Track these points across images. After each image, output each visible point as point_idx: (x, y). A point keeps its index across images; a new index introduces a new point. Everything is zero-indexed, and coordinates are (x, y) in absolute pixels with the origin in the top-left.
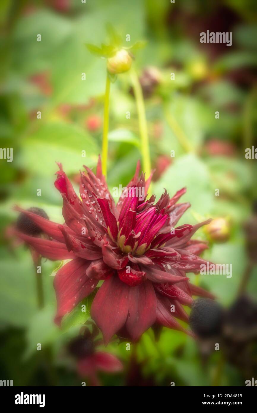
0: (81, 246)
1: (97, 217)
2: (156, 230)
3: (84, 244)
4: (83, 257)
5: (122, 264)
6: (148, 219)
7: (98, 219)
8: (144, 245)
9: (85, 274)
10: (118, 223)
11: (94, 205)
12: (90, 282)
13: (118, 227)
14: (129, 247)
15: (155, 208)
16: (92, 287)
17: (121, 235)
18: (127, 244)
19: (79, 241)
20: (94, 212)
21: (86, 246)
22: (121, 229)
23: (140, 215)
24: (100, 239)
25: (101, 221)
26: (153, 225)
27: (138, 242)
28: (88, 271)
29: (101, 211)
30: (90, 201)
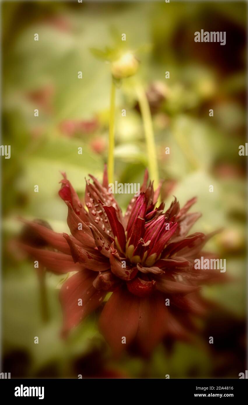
0: (87, 256)
1: (103, 226)
2: (166, 239)
3: (90, 254)
4: (90, 268)
5: (130, 275)
6: (157, 228)
7: (104, 229)
8: (154, 255)
9: (93, 286)
10: (126, 233)
11: (101, 214)
12: (98, 294)
13: (126, 236)
14: (138, 258)
15: (164, 216)
16: (100, 300)
17: (129, 245)
18: (136, 253)
19: (85, 251)
20: (101, 222)
21: (93, 257)
22: (130, 239)
23: (149, 224)
24: (107, 249)
25: (108, 232)
26: (163, 233)
27: (148, 252)
28: (95, 283)
29: (108, 221)
30: (96, 210)
